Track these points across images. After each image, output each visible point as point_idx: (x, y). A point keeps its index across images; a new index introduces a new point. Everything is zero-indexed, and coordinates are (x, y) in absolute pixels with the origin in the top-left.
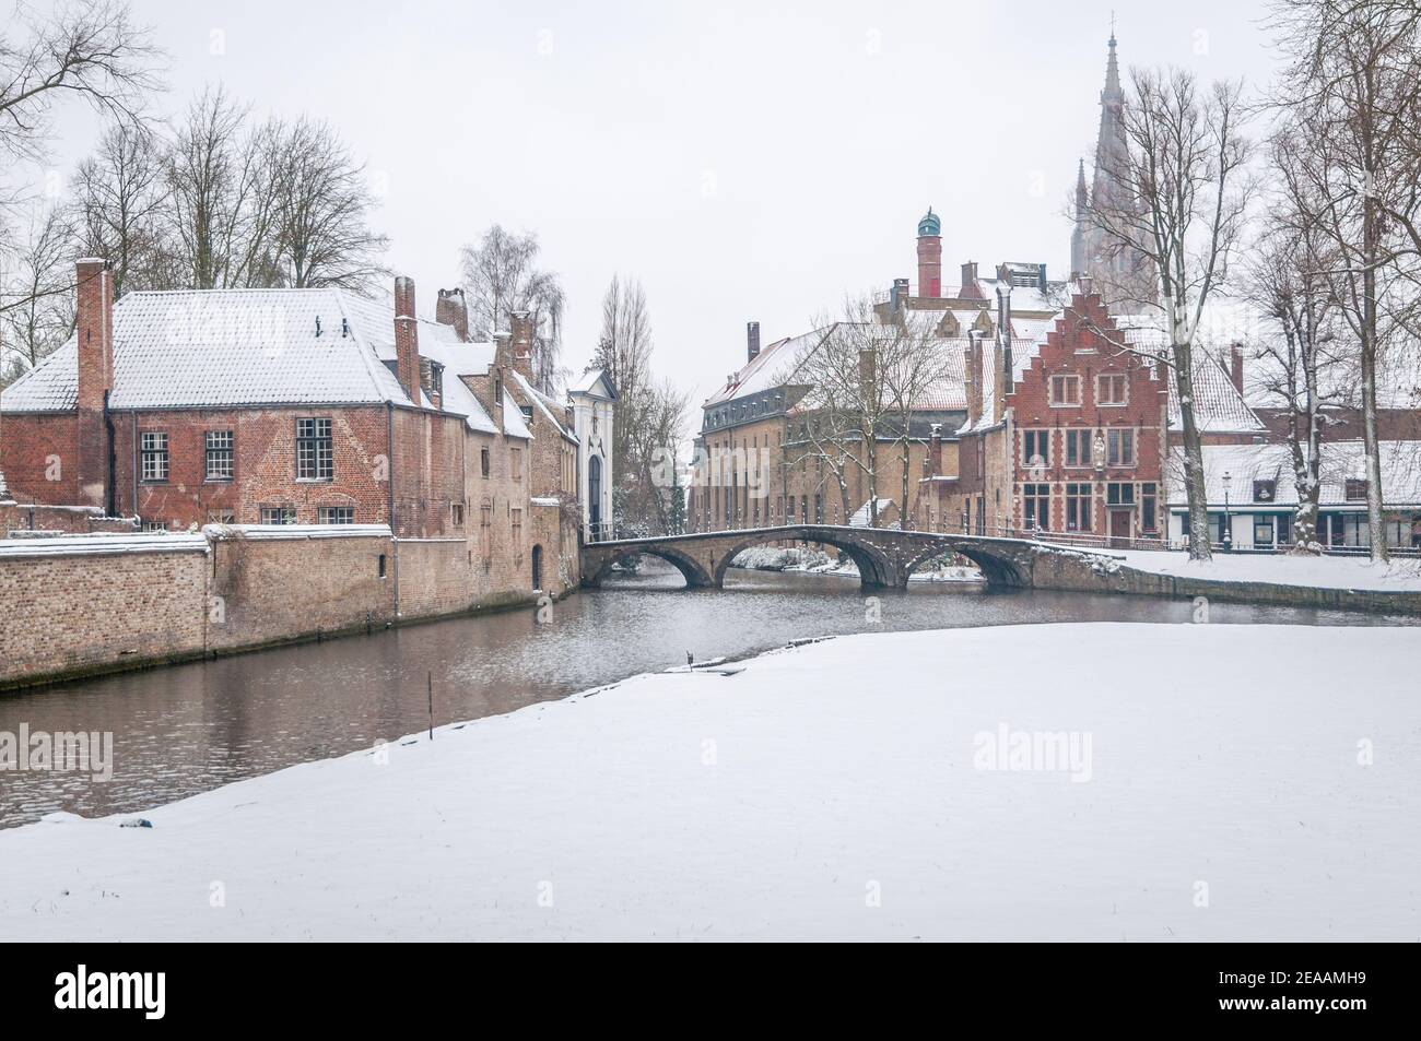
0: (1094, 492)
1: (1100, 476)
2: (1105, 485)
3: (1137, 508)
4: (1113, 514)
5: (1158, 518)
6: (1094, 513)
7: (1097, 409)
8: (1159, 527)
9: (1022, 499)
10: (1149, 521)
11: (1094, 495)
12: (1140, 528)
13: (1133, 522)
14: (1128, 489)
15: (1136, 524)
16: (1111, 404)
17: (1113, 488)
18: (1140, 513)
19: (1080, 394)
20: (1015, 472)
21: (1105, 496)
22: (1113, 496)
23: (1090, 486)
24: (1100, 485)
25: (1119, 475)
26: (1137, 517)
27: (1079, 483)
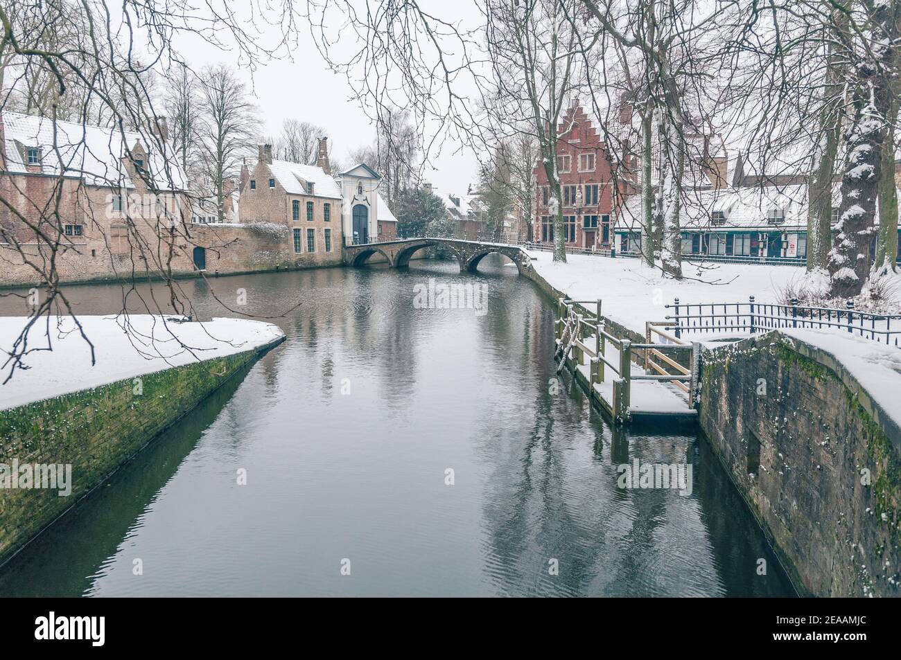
0: (576, 221)
1: (580, 211)
2: (582, 216)
3: (598, 230)
4: (587, 233)
5: (610, 236)
6: (576, 233)
7: (579, 174)
8: (610, 241)
9: (540, 225)
10: (605, 238)
11: (576, 223)
12: (600, 241)
13: (596, 238)
14: (595, 218)
15: (598, 238)
16: (587, 170)
17: (587, 218)
18: (600, 233)
19: (571, 166)
20: (537, 210)
21: (582, 223)
22: (587, 224)
23: (574, 217)
24: (579, 216)
25: (589, 211)
26: (598, 235)
27: (569, 215)
